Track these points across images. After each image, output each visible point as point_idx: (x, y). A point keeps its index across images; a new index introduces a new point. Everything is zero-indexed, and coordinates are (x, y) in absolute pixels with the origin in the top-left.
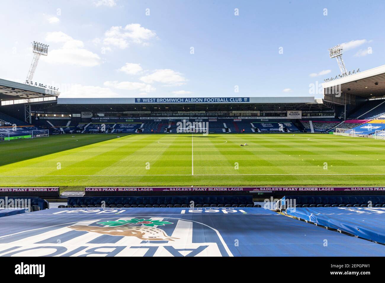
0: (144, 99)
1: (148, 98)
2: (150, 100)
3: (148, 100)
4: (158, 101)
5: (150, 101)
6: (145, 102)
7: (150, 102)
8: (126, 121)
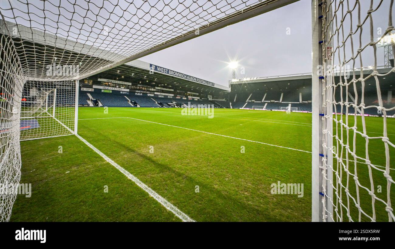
0: (159, 67)
1: (161, 67)
3: (162, 70)
4: (169, 73)
6: (159, 71)
7: (164, 72)
8: (103, 91)
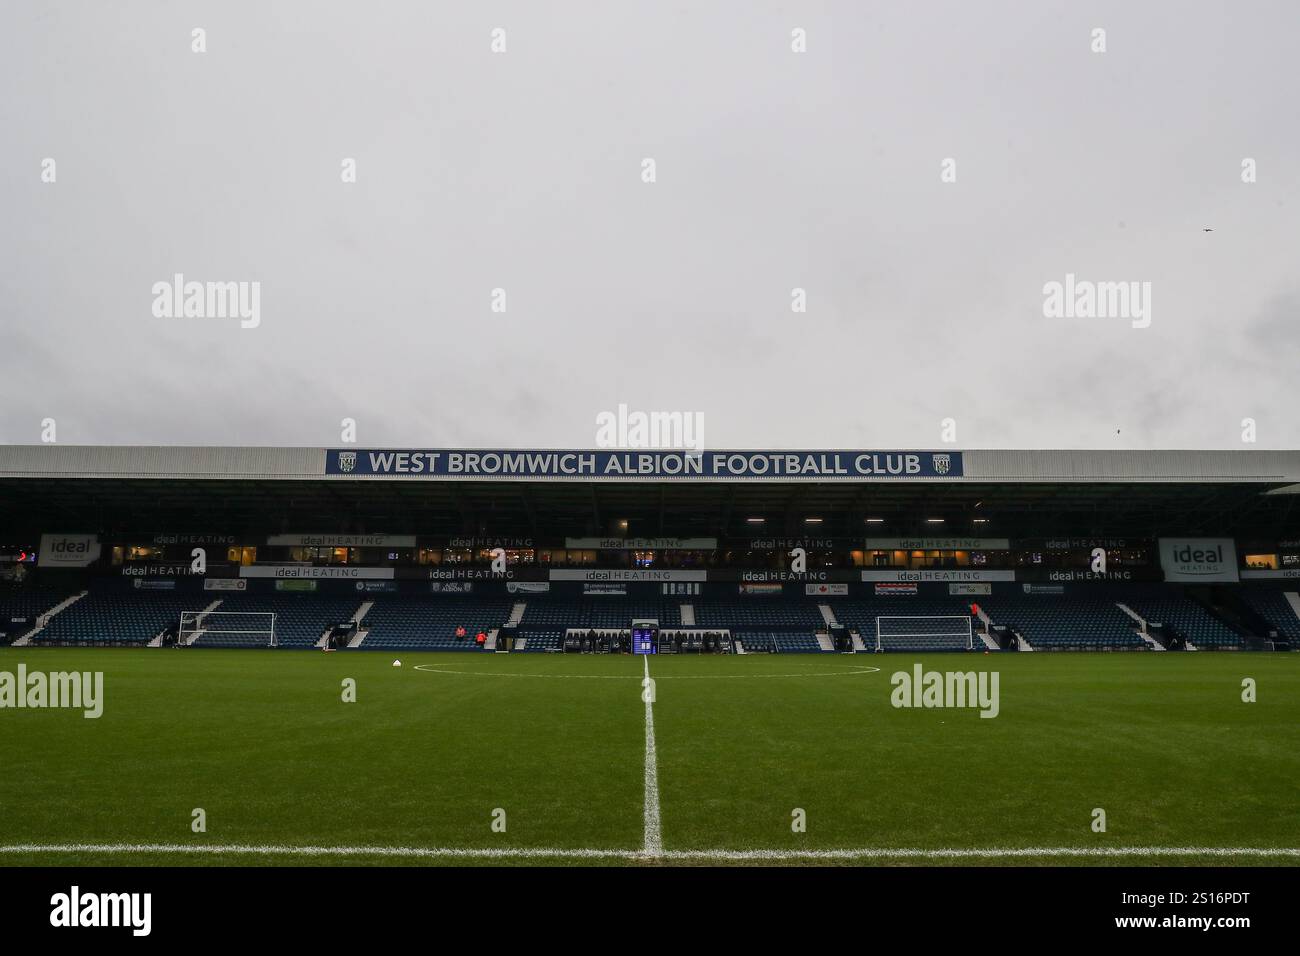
0: (377, 453)
2: (409, 459)
3: (399, 463)
4: (451, 469)
5: (411, 465)
6: (381, 471)
7: (411, 473)
8: (279, 585)
